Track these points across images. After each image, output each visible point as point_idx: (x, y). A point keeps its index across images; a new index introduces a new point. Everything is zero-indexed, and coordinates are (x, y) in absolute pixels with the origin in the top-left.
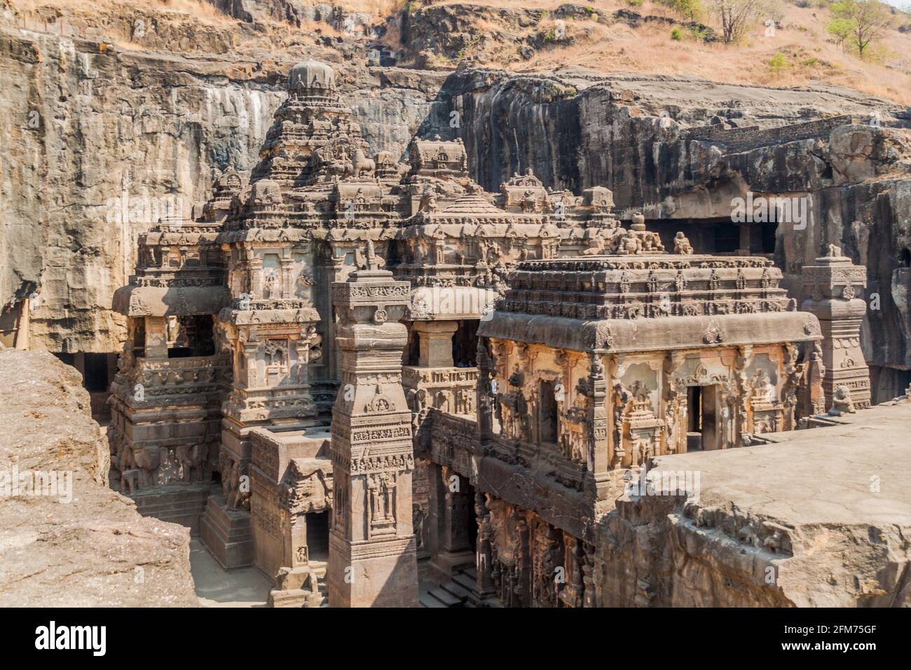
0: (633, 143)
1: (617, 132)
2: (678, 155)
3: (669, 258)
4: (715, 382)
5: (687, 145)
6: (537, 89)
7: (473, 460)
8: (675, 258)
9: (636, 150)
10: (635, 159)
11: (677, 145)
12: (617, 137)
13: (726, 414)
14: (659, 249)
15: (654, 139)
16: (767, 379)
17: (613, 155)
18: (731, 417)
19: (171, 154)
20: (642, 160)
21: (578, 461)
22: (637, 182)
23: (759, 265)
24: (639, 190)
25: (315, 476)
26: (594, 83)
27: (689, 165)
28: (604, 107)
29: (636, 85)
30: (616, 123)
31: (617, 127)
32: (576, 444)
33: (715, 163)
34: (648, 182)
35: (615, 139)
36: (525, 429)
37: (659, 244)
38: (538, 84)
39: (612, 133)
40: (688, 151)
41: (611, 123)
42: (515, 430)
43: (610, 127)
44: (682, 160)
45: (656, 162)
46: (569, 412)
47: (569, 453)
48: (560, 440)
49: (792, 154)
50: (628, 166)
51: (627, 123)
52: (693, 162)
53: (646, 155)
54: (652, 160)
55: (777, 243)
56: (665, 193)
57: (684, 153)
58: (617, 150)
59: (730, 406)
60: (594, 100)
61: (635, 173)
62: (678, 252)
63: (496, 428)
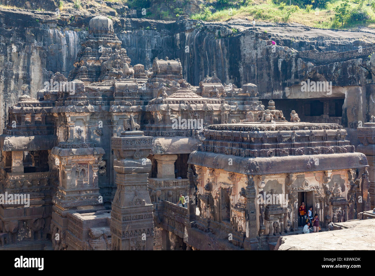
0: (268, 59)
1: (259, 53)
2: (291, 66)
3: (287, 124)
4: (312, 189)
5: (296, 60)
6: (217, 31)
7: (186, 229)
8: (291, 124)
9: (269, 63)
10: (269, 67)
11: (290, 62)
12: (260, 56)
13: (319, 207)
14: (283, 119)
15: (279, 58)
16: (340, 188)
17: (257, 65)
18: (321, 208)
20: (272, 68)
21: (241, 232)
22: (270, 80)
23: (335, 128)
24: (270, 84)
26: (248, 28)
27: (297, 71)
28: (253, 40)
29: (269, 28)
30: (259, 49)
31: (259, 51)
32: (240, 222)
33: (310, 71)
34: (275, 80)
35: (258, 57)
36: (213, 213)
37: (282, 117)
38: (219, 28)
39: (257, 54)
40: (296, 64)
41: (256, 49)
42: (208, 214)
43: (256, 51)
44: (293, 68)
45: (280, 69)
46: (236, 205)
47: (236, 227)
48: (231, 220)
49: (351, 66)
50: (264, 71)
51: (264, 49)
52: (299, 70)
53: (274, 65)
54: (278, 68)
55: (343, 112)
56: (285, 85)
57: (294, 65)
58: (260, 63)
59: (320, 202)
60: (248, 38)
61: (269, 75)
62: (292, 121)
63: (198, 212)
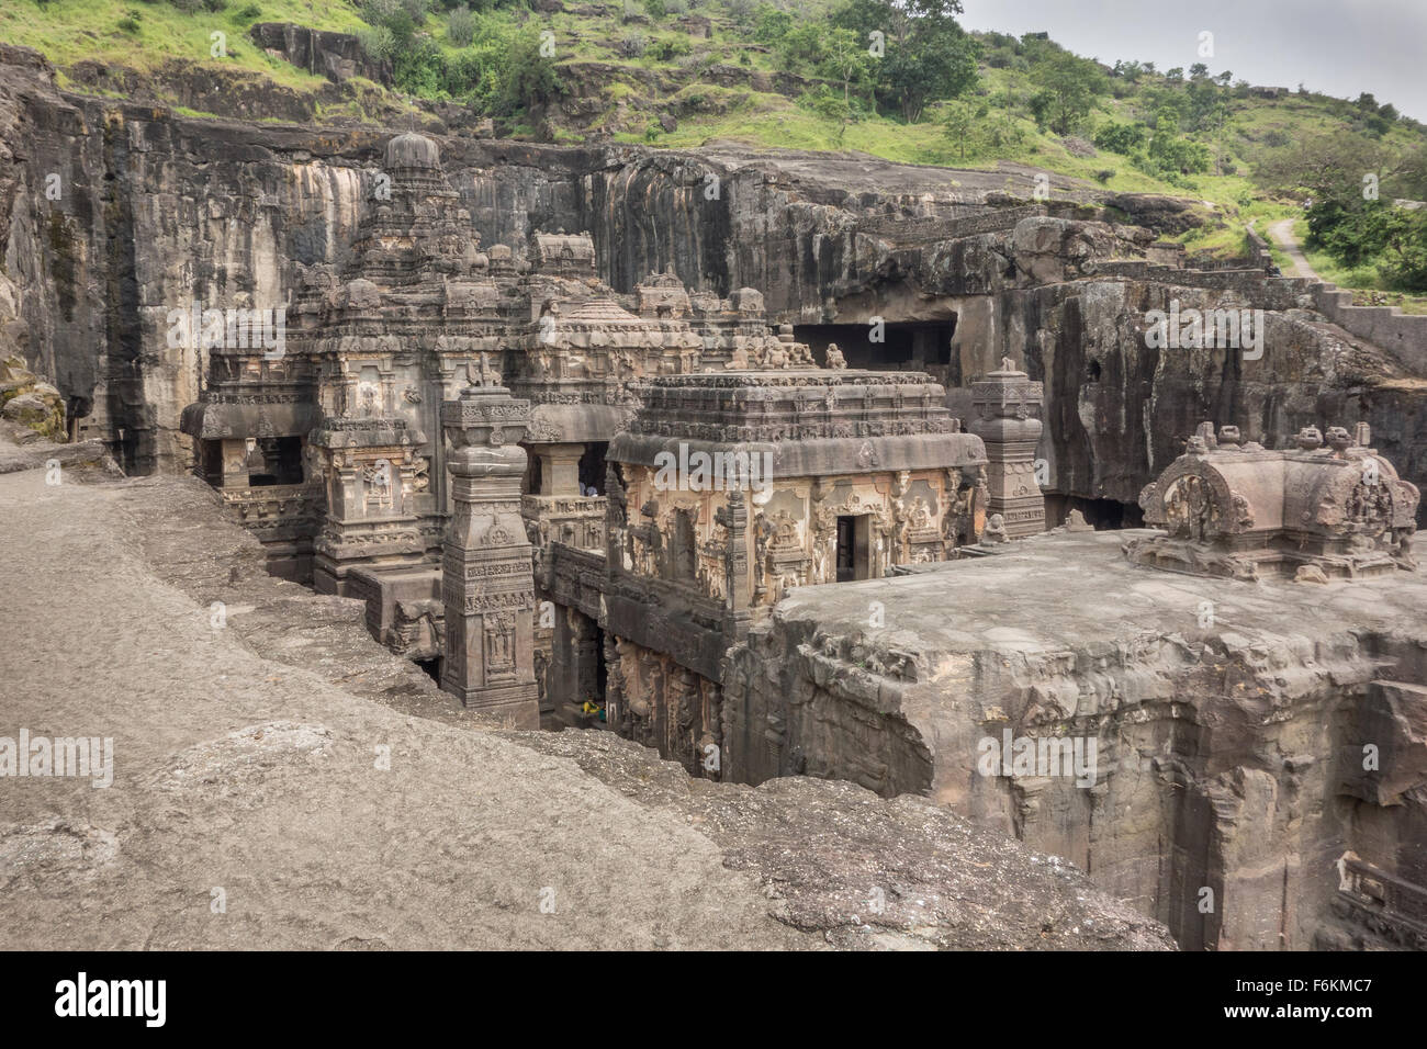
0: (790, 235)
1: (771, 222)
2: (842, 250)
3: (817, 372)
4: (868, 511)
5: (852, 237)
6: (679, 169)
7: (602, 600)
8: (826, 373)
9: (794, 243)
10: (793, 253)
11: (840, 239)
12: (773, 228)
13: (880, 547)
14: (809, 362)
15: (814, 231)
16: (926, 509)
17: (766, 249)
18: (886, 550)
19: (242, 244)
20: (801, 255)
21: (716, 598)
22: (794, 281)
23: (919, 382)
24: (796, 291)
25: (423, 619)
26: (747, 162)
27: (854, 262)
28: (757, 191)
29: (795, 164)
30: (770, 210)
31: (772, 216)
32: (714, 579)
33: (883, 260)
34: (807, 281)
35: (769, 230)
36: (658, 564)
37: (809, 357)
38: (680, 163)
39: (766, 223)
40: (853, 245)
41: (765, 211)
42: (649, 565)
43: (764, 216)
44: (846, 255)
45: (817, 258)
46: (707, 544)
47: (707, 590)
48: (697, 575)
49: (970, 250)
50: (784, 261)
51: (783, 212)
52: (858, 258)
53: (805, 249)
54: (812, 255)
55: (953, 353)
56: (825, 294)
57: (848, 247)
58: (771, 243)
59: (884, 537)
60: (746, 184)
61: (793, 270)
62: (830, 367)
63: (627, 563)
